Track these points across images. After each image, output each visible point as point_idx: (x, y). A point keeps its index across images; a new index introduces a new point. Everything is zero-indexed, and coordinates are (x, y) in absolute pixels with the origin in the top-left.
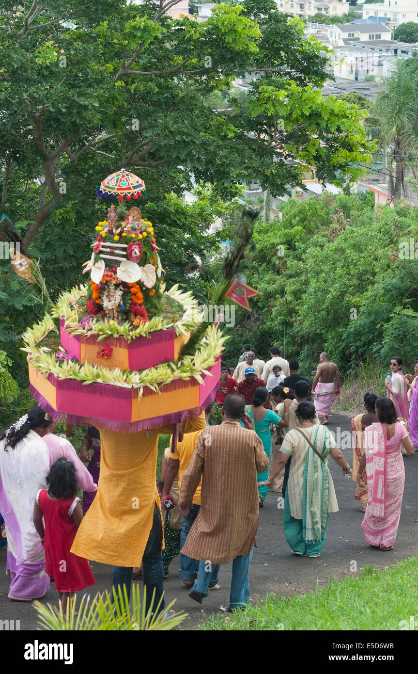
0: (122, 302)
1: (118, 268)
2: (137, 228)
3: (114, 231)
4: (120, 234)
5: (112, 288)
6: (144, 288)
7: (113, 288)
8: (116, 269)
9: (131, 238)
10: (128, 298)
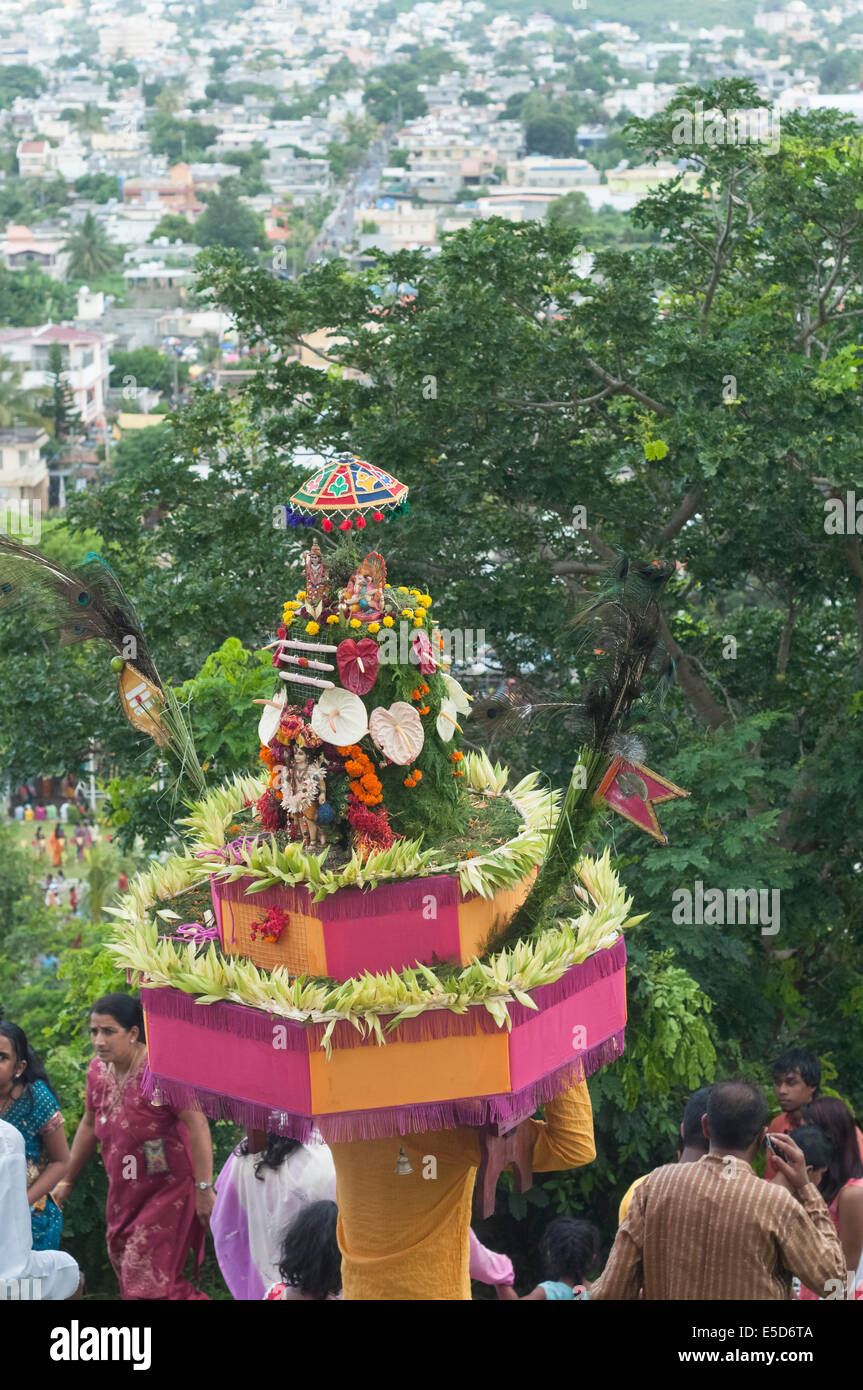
0: (322, 797)
1: (316, 707)
2: (371, 604)
3: (309, 609)
4: (322, 619)
5: (300, 757)
6: (383, 764)
7: (302, 757)
8: (311, 709)
9: (351, 628)
10: (344, 788)
